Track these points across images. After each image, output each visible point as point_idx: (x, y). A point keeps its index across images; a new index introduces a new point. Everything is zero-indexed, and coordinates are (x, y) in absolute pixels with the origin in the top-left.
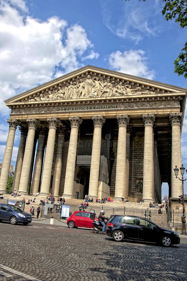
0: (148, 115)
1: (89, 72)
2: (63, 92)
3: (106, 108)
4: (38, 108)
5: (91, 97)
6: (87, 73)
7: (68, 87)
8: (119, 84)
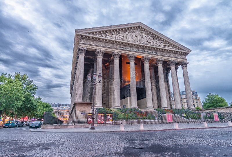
0: (174, 61)
1: (139, 27)
2: (123, 36)
4: (104, 43)
6: (138, 27)
7: (125, 33)
8: (157, 39)
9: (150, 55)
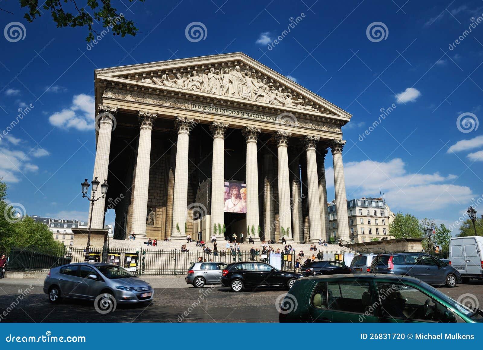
0: (313, 137)
2: (201, 81)
3: (263, 118)
5: (245, 99)
7: (207, 75)
8: (278, 89)
9: (261, 124)
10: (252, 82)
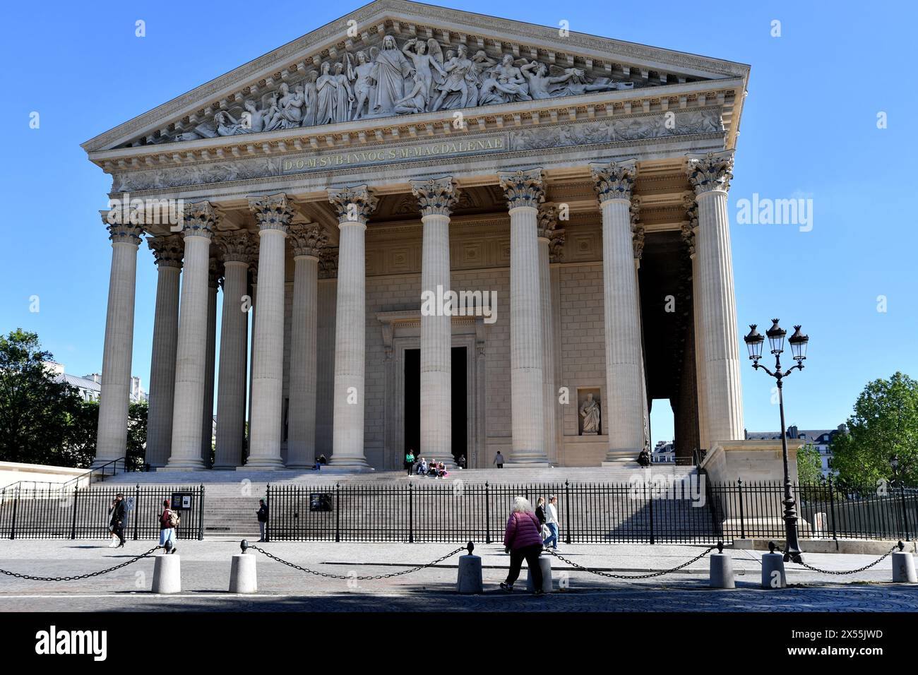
1: (389, 22)
5: (402, 114)
9: (455, 167)
10: (431, 65)
